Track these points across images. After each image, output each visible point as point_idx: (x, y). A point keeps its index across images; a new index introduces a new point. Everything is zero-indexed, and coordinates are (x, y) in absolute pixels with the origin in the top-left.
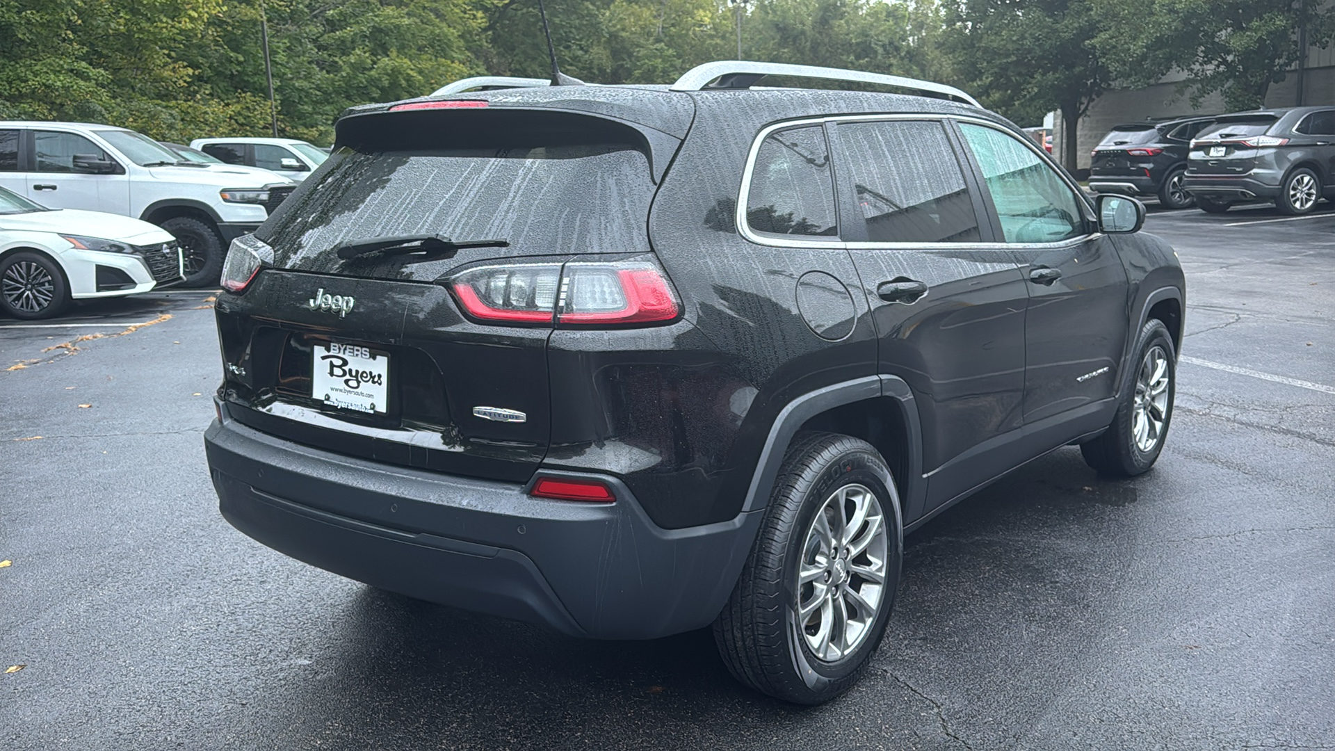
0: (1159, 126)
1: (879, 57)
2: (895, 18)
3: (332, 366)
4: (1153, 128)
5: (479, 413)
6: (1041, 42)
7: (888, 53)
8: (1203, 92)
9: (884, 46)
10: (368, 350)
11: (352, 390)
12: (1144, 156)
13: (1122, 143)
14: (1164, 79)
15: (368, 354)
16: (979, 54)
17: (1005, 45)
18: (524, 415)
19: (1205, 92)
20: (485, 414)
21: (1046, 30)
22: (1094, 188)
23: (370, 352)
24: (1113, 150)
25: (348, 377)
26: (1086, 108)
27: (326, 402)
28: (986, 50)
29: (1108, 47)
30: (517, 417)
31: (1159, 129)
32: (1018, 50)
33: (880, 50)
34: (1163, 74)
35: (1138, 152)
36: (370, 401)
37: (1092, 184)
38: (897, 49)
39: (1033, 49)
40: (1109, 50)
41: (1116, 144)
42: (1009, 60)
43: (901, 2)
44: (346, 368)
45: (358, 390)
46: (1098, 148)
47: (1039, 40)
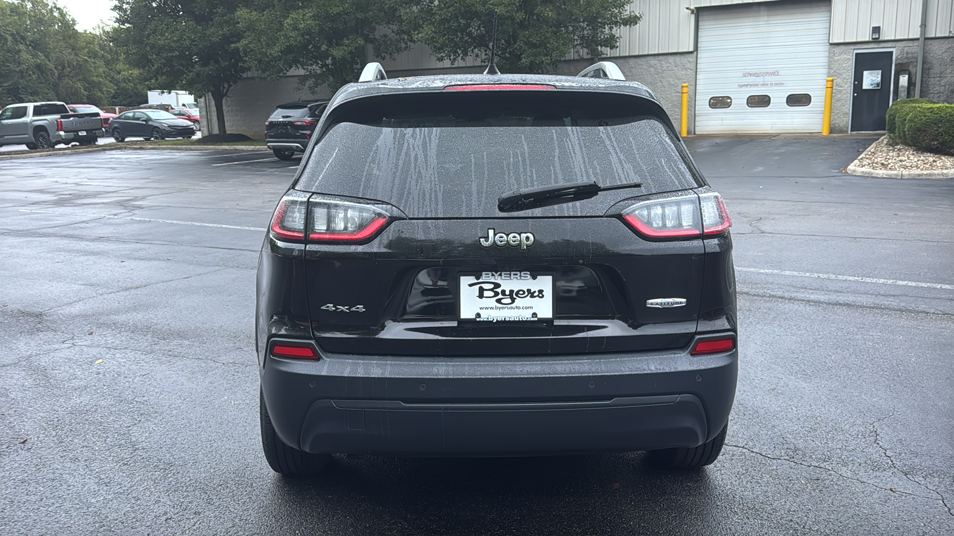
0: (309, 106)
1: (9, 43)
2: (18, 14)
3: (482, 290)
4: (306, 107)
5: (652, 304)
6: (196, 43)
7: (17, 41)
8: (316, 85)
9: (12, 35)
10: (529, 273)
11: (504, 306)
12: (304, 126)
13: (287, 117)
14: (289, 74)
15: (529, 276)
16: (148, 48)
17: (169, 44)
18: (685, 300)
19: (318, 84)
20: (657, 304)
21: (199, 35)
22: (271, 147)
23: (530, 275)
24: (283, 122)
25: (500, 296)
26: (227, 91)
27: (478, 319)
28: (153, 46)
29: (248, 50)
30: (681, 303)
31: (309, 108)
32: (179, 47)
33: (9, 38)
34: (287, 71)
35: (300, 123)
36: (531, 311)
37: (269, 144)
38: (23, 38)
39: (191, 47)
40: (249, 52)
41: (283, 117)
42: (174, 54)
43: (20, 1)
44: (499, 290)
45: (513, 305)
46: (270, 120)
47: (195, 41)
